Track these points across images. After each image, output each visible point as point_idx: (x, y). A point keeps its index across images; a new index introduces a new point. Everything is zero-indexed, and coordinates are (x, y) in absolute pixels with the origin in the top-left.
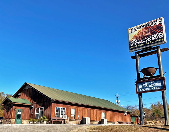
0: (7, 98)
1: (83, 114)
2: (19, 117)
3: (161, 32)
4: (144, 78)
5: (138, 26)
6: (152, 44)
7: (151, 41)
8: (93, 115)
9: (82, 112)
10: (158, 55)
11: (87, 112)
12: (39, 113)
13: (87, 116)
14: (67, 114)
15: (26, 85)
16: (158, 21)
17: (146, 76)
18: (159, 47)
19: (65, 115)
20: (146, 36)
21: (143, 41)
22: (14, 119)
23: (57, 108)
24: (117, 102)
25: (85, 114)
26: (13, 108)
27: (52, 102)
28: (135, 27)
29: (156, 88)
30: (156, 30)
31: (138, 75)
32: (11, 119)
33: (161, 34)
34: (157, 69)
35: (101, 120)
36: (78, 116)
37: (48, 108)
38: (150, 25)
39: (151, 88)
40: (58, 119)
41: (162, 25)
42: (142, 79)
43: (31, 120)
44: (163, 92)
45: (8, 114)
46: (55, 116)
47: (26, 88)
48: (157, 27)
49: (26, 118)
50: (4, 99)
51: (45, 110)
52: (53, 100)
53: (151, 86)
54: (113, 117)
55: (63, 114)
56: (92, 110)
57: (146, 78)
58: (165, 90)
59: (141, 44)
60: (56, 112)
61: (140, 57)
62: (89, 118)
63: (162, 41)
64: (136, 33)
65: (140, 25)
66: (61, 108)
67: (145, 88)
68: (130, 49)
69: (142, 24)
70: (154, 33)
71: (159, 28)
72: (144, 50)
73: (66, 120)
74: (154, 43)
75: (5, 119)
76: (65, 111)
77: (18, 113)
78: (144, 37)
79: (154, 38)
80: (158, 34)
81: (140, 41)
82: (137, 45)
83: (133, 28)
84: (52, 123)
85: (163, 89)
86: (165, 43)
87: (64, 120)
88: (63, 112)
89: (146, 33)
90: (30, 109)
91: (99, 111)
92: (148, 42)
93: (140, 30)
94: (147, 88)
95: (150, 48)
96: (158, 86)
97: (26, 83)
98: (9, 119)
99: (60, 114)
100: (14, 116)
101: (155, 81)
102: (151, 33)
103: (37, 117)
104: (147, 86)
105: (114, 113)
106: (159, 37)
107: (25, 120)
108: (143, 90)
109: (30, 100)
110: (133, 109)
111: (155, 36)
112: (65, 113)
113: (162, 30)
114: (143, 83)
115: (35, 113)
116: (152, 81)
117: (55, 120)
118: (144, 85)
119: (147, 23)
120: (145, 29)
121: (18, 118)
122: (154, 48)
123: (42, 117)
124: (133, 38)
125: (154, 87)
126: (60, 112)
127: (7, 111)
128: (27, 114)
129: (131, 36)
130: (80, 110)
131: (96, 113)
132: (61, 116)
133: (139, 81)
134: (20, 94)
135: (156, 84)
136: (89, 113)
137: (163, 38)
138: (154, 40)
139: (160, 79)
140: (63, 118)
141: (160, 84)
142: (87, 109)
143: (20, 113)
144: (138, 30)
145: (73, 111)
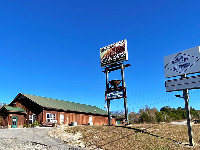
0: (3, 107)
1: (72, 119)
2: (14, 123)
3: (124, 52)
4: (111, 88)
5: (107, 47)
6: (117, 61)
7: (116, 59)
8: (80, 119)
9: (70, 117)
10: (122, 70)
11: (75, 117)
12: (32, 119)
13: (75, 121)
14: (57, 119)
15: (20, 95)
16: (122, 43)
17: (113, 87)
18: (122, 63)
19: (55, 120)
20: (113, 55)
21: (111, 58)
22: (11, 126)
23: (47, 114)
24: (105, 107)
25: (73, 119)
26: (9, 116)
27: (43, 109)
28: (105, 47)
29: (120, 96)
30: (120, 50)
31: (107, 86)
32: (8, 125)
33: (124, 53)
34: (121, 81)
35: (88, 123)
36: (67, 121)
37: (40, 114)
38: (116, 46)
39: (116, 96)
40: (48, 124)
41: (124, 46)
42: (110, 89)
43: (26, 125)
44: (124, 99)
45: (5, 121)
46: (46, 121)
47: (21, 98)
48: (121, 48)
49: (21, 124)
50: (1, 108)
51: (37, 116)
52: (44, 108)
53: (116, 94)
54: (99, 121)
55: (53, 119)
56: (79, 115)
57: (113, 88)
58: (126, 97)
59: (109, 61)
60: (47, 118)
61: (108, 72)
62: (77, 123)
63: (124, 59)
64: (106, 52)
65: (109, 46)
66: (51, 114)
67: (112, 96)
68: (101, 65)
69: (110, 45)
70: (119, 53)
71: (123, 48)
72: (112, 66)
73: (56, 125)
74: (119, 60)
75: (2, 125)
76: (55, 116)
77: (14, 120)
78: (112, 56)
79: (119, 57)
80: (122, 53)
81: (109, 59)
82: (107, 62)
83: (103, 48)
84: (43, 127)
85: (124, 96)
86: (127, 60)
87: (54, 124)
88: (53, 117)
89: (113, 52)
90: (25, 117)
91: (85, 116)
92: (114, 60)
93: (109, 49)
94: (113, 96)
95: (116, 65)
96: (121, 94)
97: (20, 93)
98: (6, 125)
99: (51, 120)
100: (10, 122)
101: (119, 90)
102: (117, 53)
103: (31, 123)
104: (113, 95)
105: (100, 117)
106: (122, 55)
107: (20, 126)
108: (111, 98)
109: (24, 108)
110: (122, 113)
111: (119, 54)
112: (55, 119)
113: (125, 50)
114: (110, 92)
115: (29, 120)
116: (117, 91)
117: (46, 125)
118: (111, 94)
119: (114, 44)
120: (112, 49)
121: (14, 125)
122: (119, 65)
123: (35, 122)
124: (103, 57)
125: (118, 95)
126: (50, 118)
127: (4, 118)
128: (22, 120)
129: (102, 55)
130: (69, 116)
131: (83, 118)
132: (51, 121)
133: (108, 91)
134: (15, 103)
135: (120, 93)
136: (76, 118)
137: (125, 56)
138: (118, 58)
139: (122, 89)
140: (54, 123)
141: (122, 93)
142: (75, 115)
143: (16, 120)
144: (107, 50)
145: (62, 117)
